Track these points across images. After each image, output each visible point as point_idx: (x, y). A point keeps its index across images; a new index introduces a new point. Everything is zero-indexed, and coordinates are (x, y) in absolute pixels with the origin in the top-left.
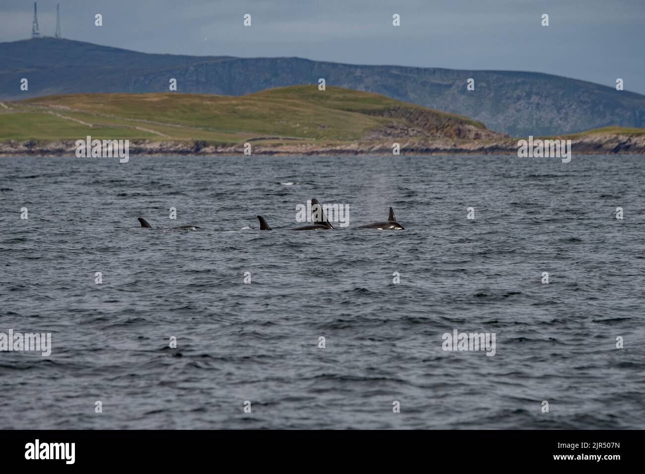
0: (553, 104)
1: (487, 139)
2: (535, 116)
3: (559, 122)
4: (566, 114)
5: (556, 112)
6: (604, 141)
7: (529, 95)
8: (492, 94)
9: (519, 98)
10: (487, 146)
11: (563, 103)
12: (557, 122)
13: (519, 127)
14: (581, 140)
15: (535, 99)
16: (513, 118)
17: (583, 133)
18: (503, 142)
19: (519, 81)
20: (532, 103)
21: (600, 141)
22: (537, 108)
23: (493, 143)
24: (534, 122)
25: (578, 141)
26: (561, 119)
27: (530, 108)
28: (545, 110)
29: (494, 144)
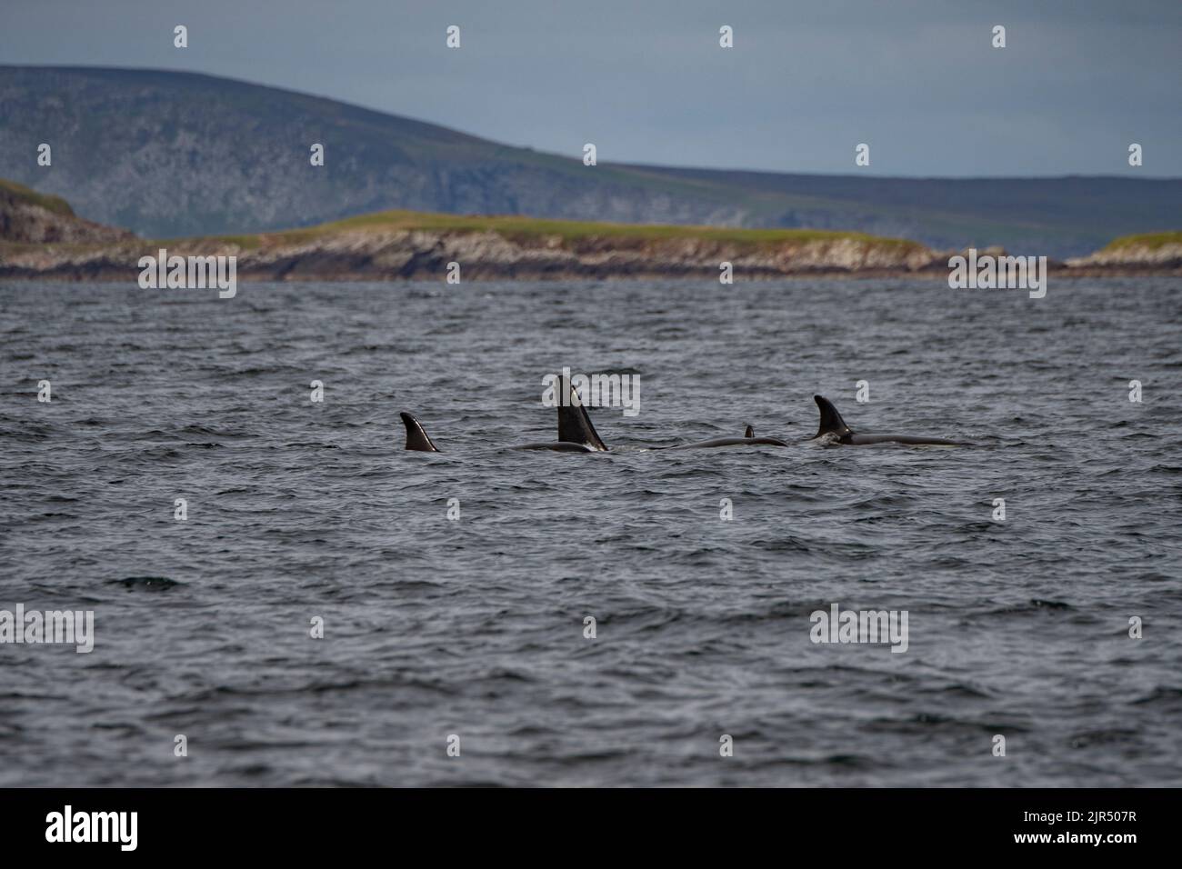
0: (232, 154)
1: (77, 242)
2: (185, 184)
3: (249, 199)
4: (265, 178)
5: (238, 173)
6: (377, 247)
7: (170, 130)
8: (76, 127)
9: (144, 137)
10: (80, 259)
11: (256, 150)
12: (242, 199)
13: (144, 211)
14: (319, 243)
15: (185, 140)
16: (131, 189)
17: (322, 228)
18: (119, 249)
19: (145, 93)
20: (179, 150)
21: (366, 246)
22: (192, 162)
23: (95, 251)
24: (184, 199)
25: (311, 248)
26: (251, 191)
27: (173, 165)
28: (210, 170)
29: (99, 255)
